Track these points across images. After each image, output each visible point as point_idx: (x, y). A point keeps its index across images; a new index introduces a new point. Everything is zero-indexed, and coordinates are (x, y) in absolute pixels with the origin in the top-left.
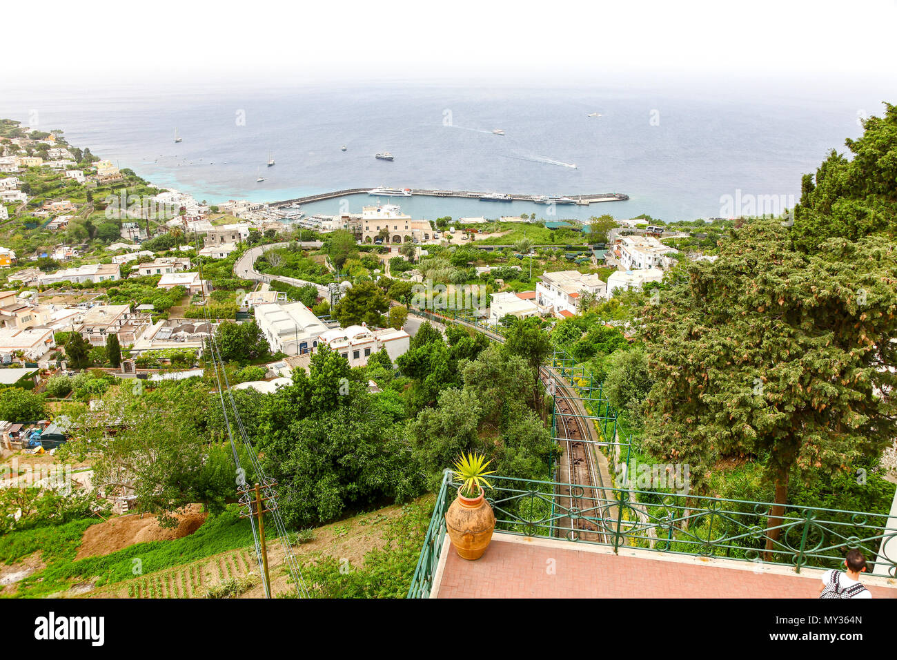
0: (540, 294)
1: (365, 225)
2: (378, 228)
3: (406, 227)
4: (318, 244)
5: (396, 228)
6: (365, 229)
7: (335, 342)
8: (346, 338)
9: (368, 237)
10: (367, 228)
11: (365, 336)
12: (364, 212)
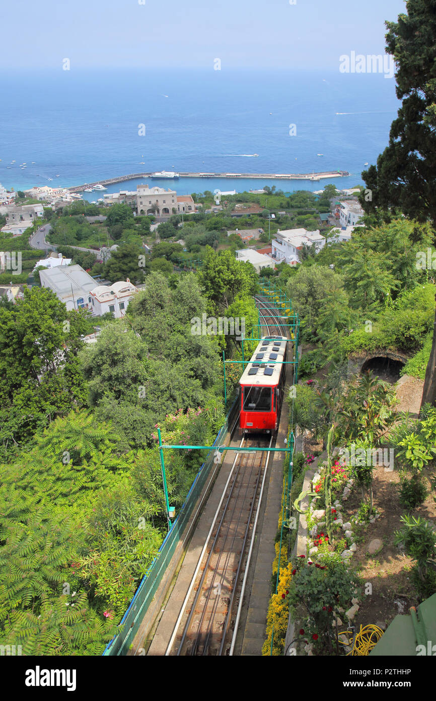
0: (275, 249)
1: (139, 201)
2: (150, 202)
3: (173, 201)
4: (101, 218)
5: (164, 202)
6: (139, 204)
7: (103, 296)
8: (112, 293)
9: (142, 210)
10: (141, 203)
11: (129, 290)
12: (138, 190)
